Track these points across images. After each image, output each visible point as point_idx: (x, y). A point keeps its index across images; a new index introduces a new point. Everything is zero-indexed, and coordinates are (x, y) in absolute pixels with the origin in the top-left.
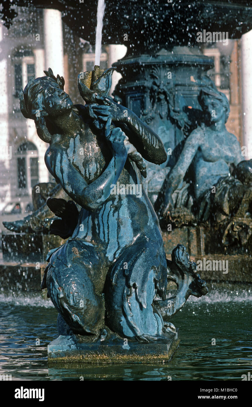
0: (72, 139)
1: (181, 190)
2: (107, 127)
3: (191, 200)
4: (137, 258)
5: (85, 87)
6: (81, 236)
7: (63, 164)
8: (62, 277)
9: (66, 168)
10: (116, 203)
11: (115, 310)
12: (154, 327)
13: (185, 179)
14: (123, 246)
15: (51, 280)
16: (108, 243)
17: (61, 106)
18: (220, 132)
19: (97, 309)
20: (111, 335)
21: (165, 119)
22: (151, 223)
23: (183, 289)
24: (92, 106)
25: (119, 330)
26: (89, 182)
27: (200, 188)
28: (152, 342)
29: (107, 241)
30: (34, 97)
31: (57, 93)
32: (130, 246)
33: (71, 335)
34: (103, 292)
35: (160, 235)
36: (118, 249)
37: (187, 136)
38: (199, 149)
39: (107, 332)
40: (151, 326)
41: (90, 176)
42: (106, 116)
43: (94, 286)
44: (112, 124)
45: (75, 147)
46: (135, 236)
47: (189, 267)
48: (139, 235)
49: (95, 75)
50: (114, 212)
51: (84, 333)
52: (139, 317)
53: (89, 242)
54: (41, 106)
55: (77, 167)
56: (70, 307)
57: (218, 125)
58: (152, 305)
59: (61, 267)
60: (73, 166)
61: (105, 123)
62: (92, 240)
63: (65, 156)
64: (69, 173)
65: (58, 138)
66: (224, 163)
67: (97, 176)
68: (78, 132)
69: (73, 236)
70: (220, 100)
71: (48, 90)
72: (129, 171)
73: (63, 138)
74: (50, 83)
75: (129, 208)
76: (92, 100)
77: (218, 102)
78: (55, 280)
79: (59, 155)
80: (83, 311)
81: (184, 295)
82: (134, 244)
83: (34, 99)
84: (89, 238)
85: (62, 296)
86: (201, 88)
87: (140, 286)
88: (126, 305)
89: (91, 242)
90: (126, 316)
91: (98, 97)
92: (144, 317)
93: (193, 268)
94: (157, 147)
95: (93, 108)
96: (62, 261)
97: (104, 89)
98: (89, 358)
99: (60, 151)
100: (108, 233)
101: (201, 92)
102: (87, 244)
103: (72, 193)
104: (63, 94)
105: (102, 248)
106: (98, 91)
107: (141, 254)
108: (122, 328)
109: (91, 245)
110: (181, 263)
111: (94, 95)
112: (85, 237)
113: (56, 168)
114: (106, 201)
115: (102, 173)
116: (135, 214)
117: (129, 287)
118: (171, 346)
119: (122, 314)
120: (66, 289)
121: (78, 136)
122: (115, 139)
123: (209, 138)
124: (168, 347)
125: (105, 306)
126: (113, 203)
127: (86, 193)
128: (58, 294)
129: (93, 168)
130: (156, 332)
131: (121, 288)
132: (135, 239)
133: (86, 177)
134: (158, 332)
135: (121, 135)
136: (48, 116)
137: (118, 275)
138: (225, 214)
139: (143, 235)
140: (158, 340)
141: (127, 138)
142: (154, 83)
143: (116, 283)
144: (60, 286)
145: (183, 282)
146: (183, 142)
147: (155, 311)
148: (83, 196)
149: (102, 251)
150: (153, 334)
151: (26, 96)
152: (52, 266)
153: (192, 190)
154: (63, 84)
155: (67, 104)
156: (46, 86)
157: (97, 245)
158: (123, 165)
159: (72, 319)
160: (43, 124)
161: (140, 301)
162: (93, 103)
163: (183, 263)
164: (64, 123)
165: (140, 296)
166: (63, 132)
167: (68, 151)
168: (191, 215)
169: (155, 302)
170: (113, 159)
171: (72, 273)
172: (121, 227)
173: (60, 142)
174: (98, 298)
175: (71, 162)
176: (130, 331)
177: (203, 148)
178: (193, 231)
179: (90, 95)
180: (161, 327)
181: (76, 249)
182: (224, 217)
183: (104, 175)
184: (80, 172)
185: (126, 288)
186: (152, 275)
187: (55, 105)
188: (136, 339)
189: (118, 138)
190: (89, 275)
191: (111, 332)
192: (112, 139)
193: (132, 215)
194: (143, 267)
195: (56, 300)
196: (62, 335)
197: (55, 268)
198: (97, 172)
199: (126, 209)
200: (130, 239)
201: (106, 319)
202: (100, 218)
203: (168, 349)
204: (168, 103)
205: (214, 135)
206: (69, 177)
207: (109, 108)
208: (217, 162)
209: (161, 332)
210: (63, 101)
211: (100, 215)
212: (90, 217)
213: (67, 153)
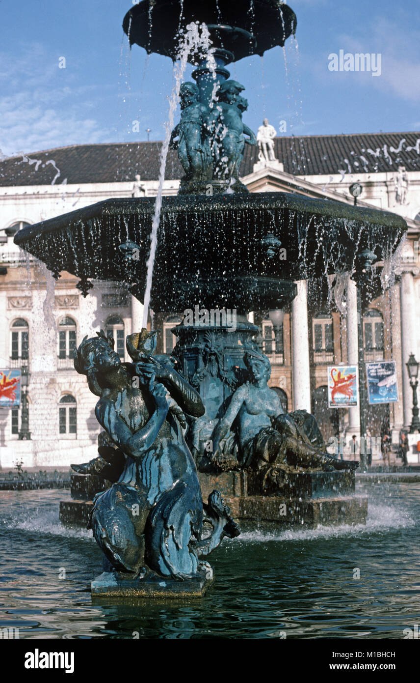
0: (120, 393)
1: (228, 438)
2: (150, 383)
3: (237, 447)
4: (175, 502)
5: (132, 347)
6: (126, 481)
7: (111, 416)
8: (105, 519)
9: (113, 420)
10: (158, 452)
11: (154, 551)
12: (189, 566)
13: (232, 429)
14: (162, 490)
15: (96, 522)
16: (150, 488)
17: (110, 363)
18: (262, 389)
19: (137, 548)
20: (150, 572)
21: (215, 377)
22: (189, 470)
23: (218, 530)
24: (138, 363)
25: (157, 569)
26: (134, 432)
27: (245, 438)
28: (186, 580)
29: (149, 486)
30: (86, 355)
31: (107, 352)
32: (169, 491)
33: (114, 572)
34: (144, 532)
35: (197, 481)
36: (159, 494)
37: (234, 392)
38: (244, 403)
39: (146, 570)
40: (186, 565)
41: (135, 426)
42: (151, 373)
43: (135, 528)
44: (155, 380)
45: (122, 401)
46: (174, 481)
47: (223, 510)
48: (178, 481)
49: (142, 336)
50: (156, 460)
51: (125, 571)
52: (176, 556)
53: (133, 487)
54: (92, 363)
55: (124, 419)
56: (112, 546)
57: (261, 383)
58: (188, 545)
59: (105, 509)
60: (119, 417)
61: (150, 379)
62: (135, 485)
63: (112, 408)
64: (116, 423)
65: (108, 392)
66: (265, 416)
67: (141, 427)
68: (125, 387)
69: (119, 481)
70: (262, 361)
71: (99, 349)
72: (170, 423)
73: (112, 392)
74: (101, 342)
75: (169, 456)
76: (139, 359)
77: (261, 363)
78: (98, 521)
79: (107, 408)
80: (124, 550)
81: (219, 536)
82: (173, 489)
83: (86, 357)
84: (133, 483)
85: (104, 536)
86: (247, 351)
87: (177, 528)
88: (164, 546)
89: (135, 487)
90: (163, 556)
91: (143, 356)
92: (180, 557)
93: (227, 511)
94: (196, 402)
95: (139, 366)
96: (106, 504)
97: (150, 349)
98: (129, 593)
99: (109, 403)
100: (150, 479)
101: (246, 354)
102: (130, 488)
103: (118, 442)
104: (112, 353)
105: (144, 493)
106: (144, 351)
107: (179, 499)
108: (159, 566)
109: (134, 489)
110: (216, 507)
111: (140, 354)
112: (130, 481)
113: (105, 419)
114: (149, 450)
115: (145, 424)
116: (174, 462)
117: (167, 529)
118: (204, 584)
119: (160, 554)
120: (109, 530)
121: (126, 390)
122: (157, 394)
123: (253, 393)
124: (201, 585)
125: (145, 546)
126: (155, 451)
127: (130, 442)
128: (101, 535)
129: (138, 419)
130: (191, 571)
131: (160, 529)
132: (174, 485)
133: (131, 428)
134: (193, 570)
135: (163, 391)
136: (98, 372)
137: (157, 517)
138: (265, 460)
139: (182, 481)
140: (193, 578)
141: (169, 393)
142: (207, 346)
143: (156, 525)
144: (103, 527)
145: (218, 524)
146: (231, 397)
147: (191, 551)
148: (128, 445)
149: (144, 495)
150: (188, 573)
151: (79, 353)
152: (97, 509)
153: (237, 439)
154: (114, 344)
155: (115, 362)
156: (96, 346)
157: (140, 490)
158: (164, 417)
159: (114, 558)
160: (94, 380)
161: (177, 541)
162: (139, 361)
163: (218, 507)
164: (113, 379)
165: (177, 538)
166: (112, 387)
167: (116, 404)
168: (235, 461)
169: (191, 542)
170: (156, 412)
171: (115, 515)
172: (162, 473)
173: (109, 395)
174: (138, 538)
175: (119, 414)
176: (167, 569)
177: (248, 402)
178: (238, 475)
179: (137, 353)
180: (196, 566)
181: (120, 493)
182: (264, 463)
183: (147, 426)
184: (126, 423)
185: (164, 530)
186: (188, 518)
187: (105, 362)
188: (172, 577)
189: (160, 393)
190: (130, 518)
191: (150, 570)
192: (154, 394)
193: (172, 463)
194: (180, 510)
195: (100, 540)
196: (106, 571)
197: (99, 511)
198: (141, 423)
199: (167, 457)
200: (169, 485)
201: (145, 558)
202: (143, 466)
203: (201, 587)
204: (218, 363)
205: (257, 391)
206: (115, 428)
207: (152, 366)
208: (260, 415)
209: (196, 571)
210: (112, 359)
211: (143, 462)
212: (135, 464)
213: (114, 406)
